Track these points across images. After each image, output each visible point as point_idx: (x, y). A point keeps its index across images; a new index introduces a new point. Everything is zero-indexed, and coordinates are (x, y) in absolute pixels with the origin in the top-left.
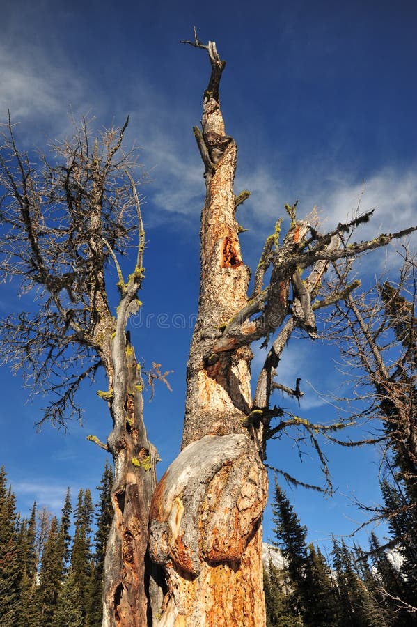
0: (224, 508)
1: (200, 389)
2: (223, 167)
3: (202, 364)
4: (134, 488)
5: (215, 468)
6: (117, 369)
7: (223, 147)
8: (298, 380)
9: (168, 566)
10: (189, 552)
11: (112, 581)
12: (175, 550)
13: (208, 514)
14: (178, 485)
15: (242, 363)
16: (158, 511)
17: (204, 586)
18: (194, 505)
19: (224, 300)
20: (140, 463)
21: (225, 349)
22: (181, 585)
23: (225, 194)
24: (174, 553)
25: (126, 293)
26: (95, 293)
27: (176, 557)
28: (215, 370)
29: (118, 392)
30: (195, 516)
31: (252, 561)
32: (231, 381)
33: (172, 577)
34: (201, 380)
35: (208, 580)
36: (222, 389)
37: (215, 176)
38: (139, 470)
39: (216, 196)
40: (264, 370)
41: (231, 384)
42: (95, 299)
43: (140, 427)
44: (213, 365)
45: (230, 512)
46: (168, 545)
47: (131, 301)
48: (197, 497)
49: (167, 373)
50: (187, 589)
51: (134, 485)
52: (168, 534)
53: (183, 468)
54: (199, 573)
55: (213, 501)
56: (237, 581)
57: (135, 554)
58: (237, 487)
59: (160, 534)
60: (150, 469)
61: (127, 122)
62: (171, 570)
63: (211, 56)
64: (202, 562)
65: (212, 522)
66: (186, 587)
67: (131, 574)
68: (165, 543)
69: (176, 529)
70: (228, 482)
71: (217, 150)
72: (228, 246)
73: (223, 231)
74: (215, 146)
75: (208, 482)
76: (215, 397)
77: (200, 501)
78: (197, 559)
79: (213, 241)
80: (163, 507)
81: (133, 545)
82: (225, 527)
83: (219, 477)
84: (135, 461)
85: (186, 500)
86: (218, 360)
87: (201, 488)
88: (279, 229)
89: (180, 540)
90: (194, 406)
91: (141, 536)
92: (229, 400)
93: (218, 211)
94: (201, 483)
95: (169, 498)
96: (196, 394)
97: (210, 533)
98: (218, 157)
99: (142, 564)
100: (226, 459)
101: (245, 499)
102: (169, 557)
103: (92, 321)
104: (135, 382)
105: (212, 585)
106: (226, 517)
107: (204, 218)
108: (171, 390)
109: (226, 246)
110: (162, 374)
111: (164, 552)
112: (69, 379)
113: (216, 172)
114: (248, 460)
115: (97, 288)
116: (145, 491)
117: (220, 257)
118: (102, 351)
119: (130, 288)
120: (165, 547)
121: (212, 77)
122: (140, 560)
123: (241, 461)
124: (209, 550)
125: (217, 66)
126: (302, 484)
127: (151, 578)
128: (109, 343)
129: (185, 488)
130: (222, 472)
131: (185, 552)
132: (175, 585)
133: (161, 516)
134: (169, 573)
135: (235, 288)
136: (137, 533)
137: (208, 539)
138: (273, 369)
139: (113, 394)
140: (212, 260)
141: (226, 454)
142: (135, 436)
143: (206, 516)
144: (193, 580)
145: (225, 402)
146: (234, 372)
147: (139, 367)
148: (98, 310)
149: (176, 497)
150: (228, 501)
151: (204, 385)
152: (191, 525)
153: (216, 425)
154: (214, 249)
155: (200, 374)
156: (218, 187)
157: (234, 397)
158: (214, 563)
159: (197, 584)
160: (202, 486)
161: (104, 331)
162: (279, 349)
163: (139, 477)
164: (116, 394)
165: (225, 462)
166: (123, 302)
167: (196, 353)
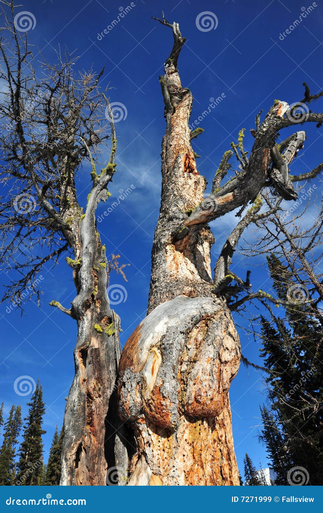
0: (207, 357)
1: (168, 260)
2: (182, 108)
3: (170, 239)
4: (96, 351)
5: (194, 319)
6: (86, 243)
7: (182, 95)
8: (249, 272)
9: (140, 421)
10: (168, 403)
11: (74, 437)
12: (151, 401)
13: (187, 365)
14: (156, 334)
15: (206, 244)
16: (132, 361)
17: (182, 443)
18: (174, 354)
19: (187, 195)
20: (103, 329)
21: (197, 222)
22: (155, 441)
23: (184, 127)
24: (149, 405)
25: (99, 182)
26: (66, 188)
27: (151, 410)
28: (183, 244)
29: (86, 261)
30: (175, 364)
31: (226, 423)
32: (197, 256)
33: (144, 434)
34: (169, 254)
35: (186, 436)
36: (189, 262)
37: (175, 114)
38: (100, 335)
39: (176, 126)
40: (222, 257)
41: (197, 259)
42: (66, 192)
43: (103, 298)
44: (182, 239)
45: (212, 362)
46: (142, 397)
47: (101, 190)
48: (176, 346)
49: (124, 266)
50: (161, 446)
51: (96, 349)
52: (142, 385)
53: (160, 319)
54: (177, 429)
55: (192, 353)
56: (215, 441)
57: (95, 416)
58: (218, 338)
59: (134, 385)
60: (114, 334)
61: (102, 72)
62: (143, 426)
63: (175, 32)
64: (181, 415)
65: (194, 372)
66: (160, 444)
67: (90, 437)
68: (138, 395)
69: (151, 380)
70: (209, 333)
71: (177, 98)
72: (187, 162)
73: (183, 150)
74: (175, 95)
75: (187, 333)
76: (183, 267)
77: (180, 350)
78: (176, 411)
79: (175, 155)
80: (138, 356)
81: (93, 407)
82: (208, 377)
83: (198, 330)
84: (97, 326)
85: (165, 349)
86: (187, 234)
87: (181, 338)
88: (243, 135)
89: (158, 390)
90: (162, 275)
91: (102, 398)
92: (196, 272)
93: (179, 136)
94: (181, 333)
95: (145, 347)
96: (163, 265)
97: (191, 383)
98: (177, 103)
99: (102, 428)
100: (205, 313)
101: (227, 351)
102: (142, 411)
103: (61, 209)
104: (100, 261)
105: (190, 442)
106: (208, 367)
107: (165, 142)
108: (127, 281)
109: (186, 160)
110: (119, 267)
111: (137, 405)
112: (33, 260)
113: (176, 111)
114: (225, 317)
115: (68, 183)
116: (107, 355)
117: (182, 165)
118: (70, 230)
119: (102, 178)
120: (139, 400)
121: (174, 49)
122: (99, 423)
123: (219, 316)
124: (190, 402)
125: (179, 41)
126: (253, 365)
127: (117, 437)
128: (78, 223)
129: (164, 336)
130: (201, 324)
131: (164, 403)
132: (148, 442)
133: (136, 366)
134: (141, 429)
135: (196, 189)
136: (97, 395)
137: (188, 390)
138: (229, 257)
139: (81, 262)
140: (174, 167)
141: (205, 308)
142: (98, 305)
143: (186, 367)
144: (168, 436)
145: (192, 273)
146: (199, 250)
147: (104, 248)
148: (68, 199)
149: (152, 346)
150: (210, 351)
151: (172, 257)
152: (170, 374)
153: (188, 289)
154: (176, 161)
155: (168, 248)
156: (178, 121)
157: (200, 271)
158: (192, 418)
159: (174, 441)
160: (181, 336)
161: (72, 216)
162: (233, 242)
163: (101, 342)
164: (84, 261)
165: (204, 315)
166: (95, 190)
167: (164, 231)
